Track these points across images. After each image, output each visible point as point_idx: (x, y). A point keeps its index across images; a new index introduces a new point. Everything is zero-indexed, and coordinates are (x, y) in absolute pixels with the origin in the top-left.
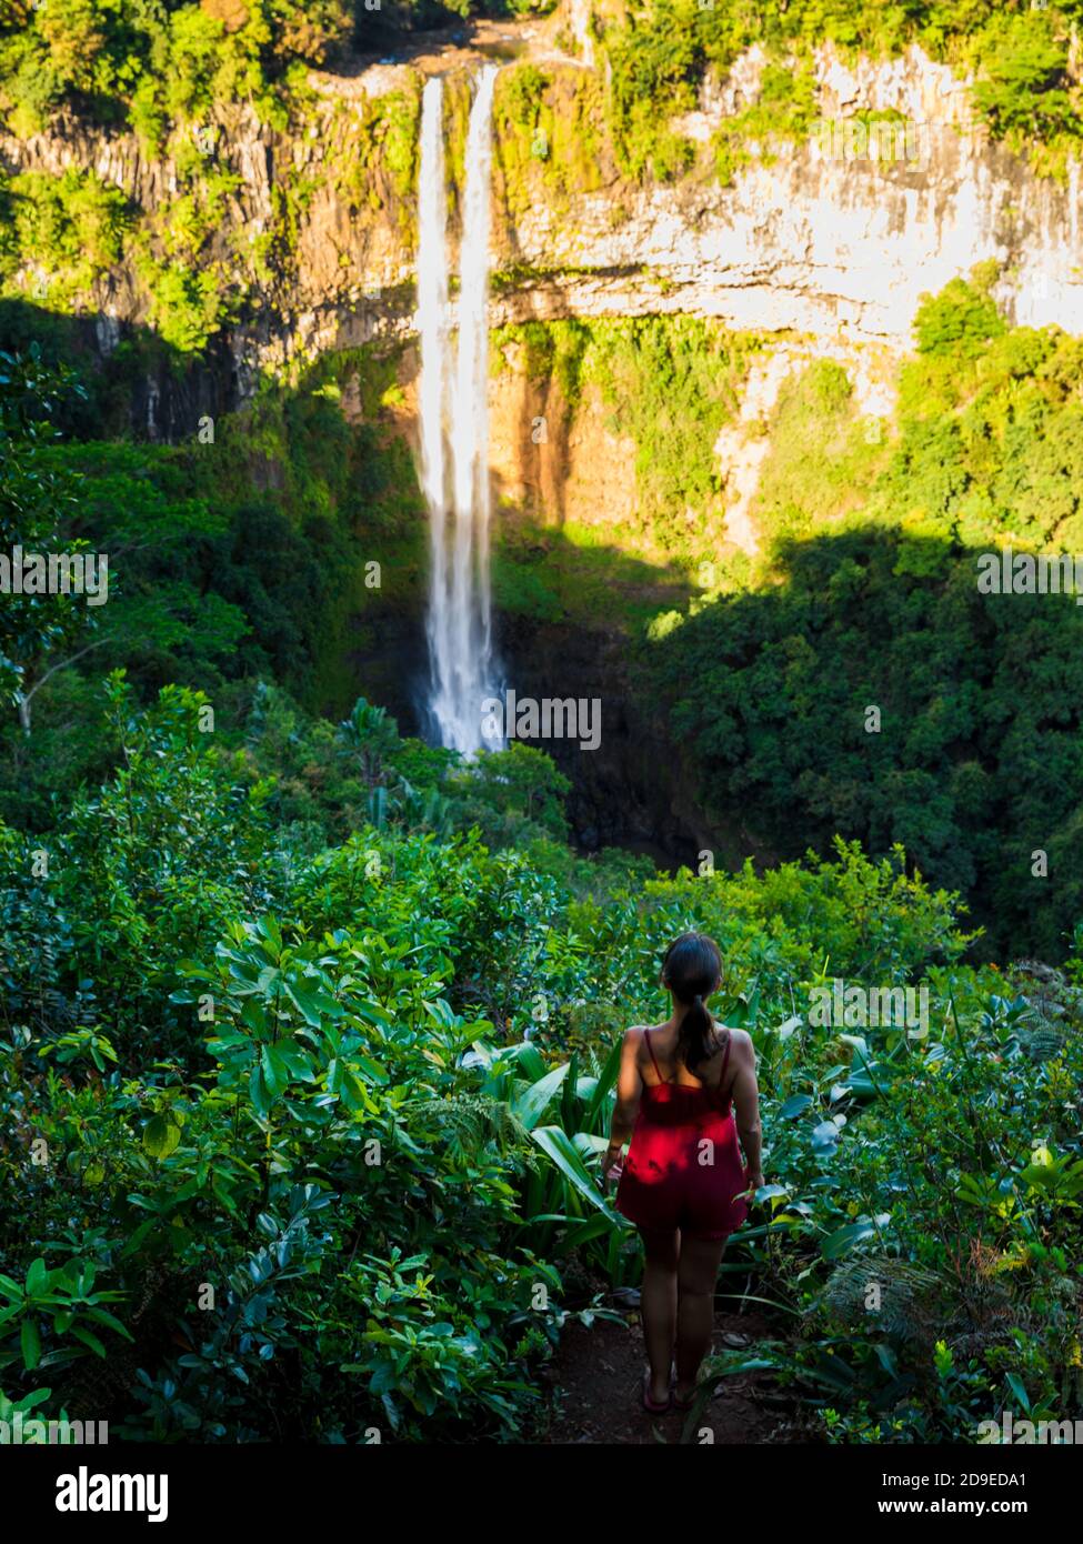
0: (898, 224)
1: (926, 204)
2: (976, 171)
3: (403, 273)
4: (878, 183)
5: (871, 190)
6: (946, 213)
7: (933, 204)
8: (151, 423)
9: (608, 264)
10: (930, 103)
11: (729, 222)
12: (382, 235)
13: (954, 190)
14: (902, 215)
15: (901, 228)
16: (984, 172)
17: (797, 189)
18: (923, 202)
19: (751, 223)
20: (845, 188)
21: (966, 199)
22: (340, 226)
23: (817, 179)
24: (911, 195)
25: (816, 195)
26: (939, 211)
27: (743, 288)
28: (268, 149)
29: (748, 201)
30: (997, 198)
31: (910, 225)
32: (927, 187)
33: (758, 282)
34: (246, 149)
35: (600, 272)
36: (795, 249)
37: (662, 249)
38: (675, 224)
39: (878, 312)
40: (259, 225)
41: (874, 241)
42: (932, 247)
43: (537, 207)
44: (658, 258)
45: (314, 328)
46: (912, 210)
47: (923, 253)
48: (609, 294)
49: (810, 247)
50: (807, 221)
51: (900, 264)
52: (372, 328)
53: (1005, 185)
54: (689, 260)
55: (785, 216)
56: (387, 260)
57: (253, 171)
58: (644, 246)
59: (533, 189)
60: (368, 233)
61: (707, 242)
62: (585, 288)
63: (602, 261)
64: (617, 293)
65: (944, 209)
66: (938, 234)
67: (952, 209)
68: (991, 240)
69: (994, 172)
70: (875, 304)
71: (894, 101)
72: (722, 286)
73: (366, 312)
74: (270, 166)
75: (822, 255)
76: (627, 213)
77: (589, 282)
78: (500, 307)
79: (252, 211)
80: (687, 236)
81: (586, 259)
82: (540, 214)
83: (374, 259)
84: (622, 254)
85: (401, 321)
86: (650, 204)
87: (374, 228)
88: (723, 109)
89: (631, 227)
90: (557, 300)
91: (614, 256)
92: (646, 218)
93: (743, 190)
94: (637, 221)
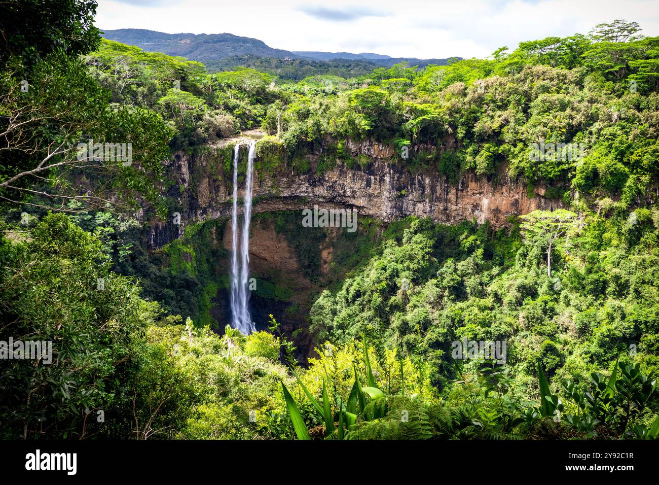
0: (368, 184)
2: (390, 171)
3: (228, 198)
4: (363, 174)
5: (362, 176)
6: (382, 182)
7: (378, 180)
8: (152, 242)
9: (288, 196)
10: (377, 153)
11: (322, 184)
12: (222, 189)
13: (384, 176)
14: (370, 182)
15: (370, 187)
16: (392, 171)
17: (341, 175)
18: (376, 179)
19: (328, 185)
20: (354, 175)
21: (387, 179)
22: (209, 185)
23: (345, 173)
24: (372, 178)
25: (346, 177)
26: (380, 182)
27: (326, 202)
28: (189, 163)
29: (327, 179)
30: (396, 178)
31: (372, 185)
32: (377, 175)
33: (331, 201)
34: (183, 163)
35: (285, 198)
36: (341, 192)
37: (303, 192)
38: (307, 185)
39: (365, 209)
40: (186, 185)
41: (363, 190)
42: (379, 191)
43: (267, 180)
44: (302, 194)
45: (202, 214)
46: (373, 181)
47: (376, 193)
48: (288, 204)
49: (345, 191)
50: (343, 184)
51: (370, 196)
52: (219, 214)
53: (398, 175)
54: (311, 195)
55: (338, 183)
56: (224, 195)
57: (185, 170)
58: (298, 191)
59: (265, 175)
60: (218, 187)
61: (316, 190)
62: (281, 203)
63: (286, 195)
64: (290, 204)
65: (382, 180)
66: (380, 188)
67: (384, 180)
68: (395, 190)
69: (395, 171)
70: (363, 207)
71: (366, 152)
72: (320, 202)
73: (217, 210)
74: (189, 168)
75: (348, 193)
76: (293, 181)
77: (282, 201)
78: (257, 208)
79: (184, 181)
80: (310, 188)
81: (282, 195)
82: (268, 182)
83: (220, 194)
84: (292, 193)
85: (227, 212)
86: (300, 179)
87: (220, 186)
88: (319, 154)
89: (294, 185)
90: (273, 206)
91: (289, 193)
92: (298, 183)
93: (326, 175)
94: (296, 184)
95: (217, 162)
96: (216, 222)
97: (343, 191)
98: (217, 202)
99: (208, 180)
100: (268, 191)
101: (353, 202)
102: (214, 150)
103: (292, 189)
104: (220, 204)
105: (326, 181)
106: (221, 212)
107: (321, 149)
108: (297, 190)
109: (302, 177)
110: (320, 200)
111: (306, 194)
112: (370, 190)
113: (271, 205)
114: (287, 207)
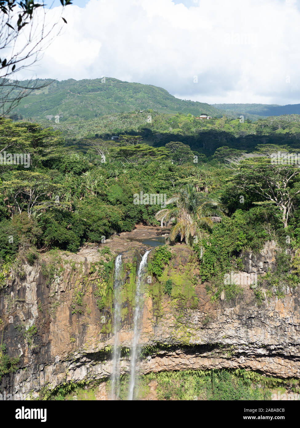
3: (102, 345)
9: (203, 343)
11: (263, 324)
12: (92, 328)
19: (274, 324)
22: (71, 323)
27: (270, 356)
28: (39, 286)
29: (272, 314)
33: (278, 354)
34: (27, 285)
35: (198, 347)
37: (229, 337)
38: (236, 325)
40: (32, 322)
43: (168, 316)
44: (228, 341)
45: (55, 373)
48: (203, 358)
52: (84, 373)
54: (242, 342)
56: (94, 340)
57: (31, 296)
58: (221, 335)
60: (85, 326)
61: (251, 333)
62: (191, 355)
63: (199, 342)
72: (260, 356)
74: (40, 294)
76: (212, 318)
79: (29, 315)
80: (243, 330)
81: (192, 341)
82: (170, 318)
83: (87, 339)
84: (210, 338)
85: (99, 369)
86: (223, 314)
87: (88, 324)
88: (258, 271)
89: (214, 325)
90: (177, 361)
91: (206, 339)
92: (221, 321)
93: (270, 309)
94: (217, 323)
95: (84, 284)
96: (79, 386)
98: (82, 352)
99: (68, 313)
100: (171, 333)
103: (210, 332)
104: (87, 355)
105: (269, 318)
106: (88, 370)
107: (261, 264)
109: (228, 311)
110: (261, 351)
111: (234, 341)
113: (174, 359)
114: (201, 363)
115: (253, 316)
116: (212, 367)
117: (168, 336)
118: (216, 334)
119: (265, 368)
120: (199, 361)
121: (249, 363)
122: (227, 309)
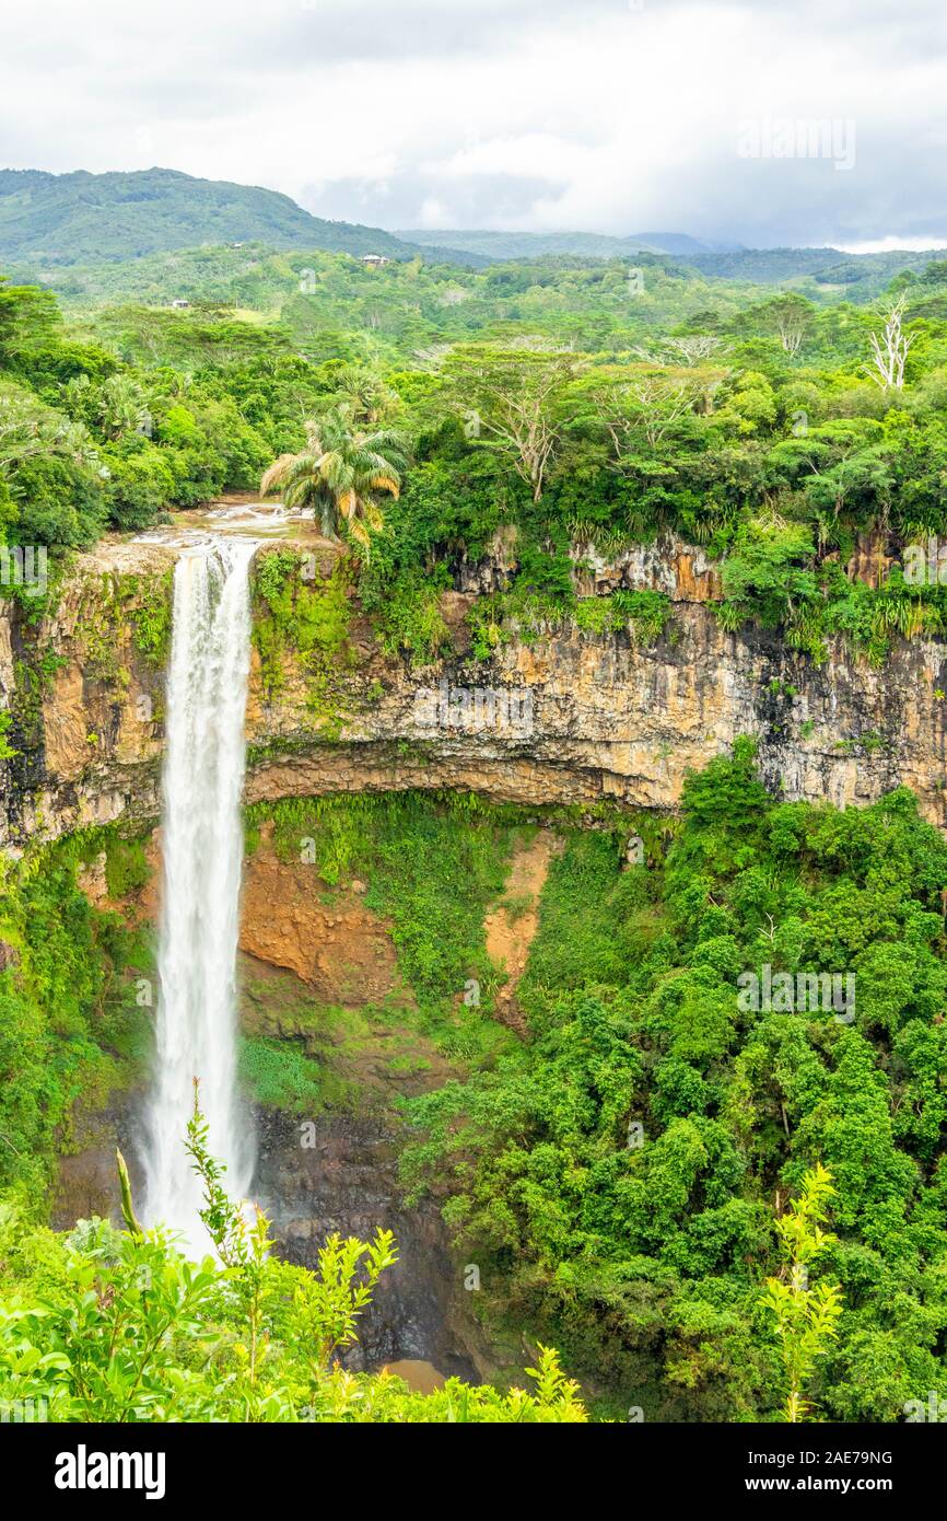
0: (659, 696)
1: (687, 680)
2: (735, 647)
3: (153, 748)
4: (637, 658)
5: (633, 667)
6: (706, 689)
7: (693, 679)
9: (367, 738)
10: (686, 584)
12: (132, 715)
13: (713, 666)
15: (663, 706)
16: (741, 649)
17: (557, 664)
18: (683, 677)
20: (605, 663)
21: (725, 676)
22: (87, 702)
23: (576, 655)
24: (671, 672)
25: (577, 671)
26: (700, 686)
27: (505, 761)
28: (15, 625)
29: (509, 677)
30: (757, 674)
31: (671, 699)
32: (687, 663)
33: (523, 757)
35: (358, 746)
36: (557, 723)
39: (644, 787)
41: (637, 716)
42: (696, 721)
43: (294, 684)
44: (420, 734)
45: (58, 807)
46: (672, 684)
47: (685, 727)
48: (370, 769)
49: (573, 722)
50: (567, 696)
51: (665, 735)
52: (120, 805)
53: (765, 661)
54: (449, 734)
55: (548, 690)
56: (137, 737)
58: (405, 721)
59: (289, 665)
60: (117, 709)
62: (345, 764)
63: (360, 736)
64: (380, 768)
65: (705, 684)
66: (701, 709)
67: (713, 684)
68: (753, 714)
69: (752, 648)
70: (640, 778)
71: (650, 580)
72: (484, 761)
73: (113, 790)
74: (17, 642)
75: (586, 728)
76: (388, 687)
77: (349, 758)
78: (256, 784)
81: (346, 735)
82: (297, 689)
83: (123, 735)
84: (382, 729)
85: (151, 797)
86: (410, 680)
87: (124, 704)
88: (481, 588)
89: (391, 702)
90: (315, 776)
91: (373, 731)
92: (405, 693)
93: (504, 665)
94: (397, 696)
95: (112, 621)
96: (108, 835)
97: (566, 720)
98: (113, 762)
99: (80, 682)
100: (300, 720)
101: (604, 759)
102: (105, 577)
103: (383, 716)
104: (123, 768)
105: (504, 684)
106: (128, 798)
107: (487, 574)
108: (397, 719)
109: (419, 671)
110: (486, 752)
111: (433, 734)
112: (664, 719)
113: (309, 773)
114: (366, 780)
115: (471, 681)
116: (387, 787)
117: (294, 726)
118: (395, 720)
119: (497, 787)
120: (360, 776)
121: (464, 778)
122: (417, 668)
